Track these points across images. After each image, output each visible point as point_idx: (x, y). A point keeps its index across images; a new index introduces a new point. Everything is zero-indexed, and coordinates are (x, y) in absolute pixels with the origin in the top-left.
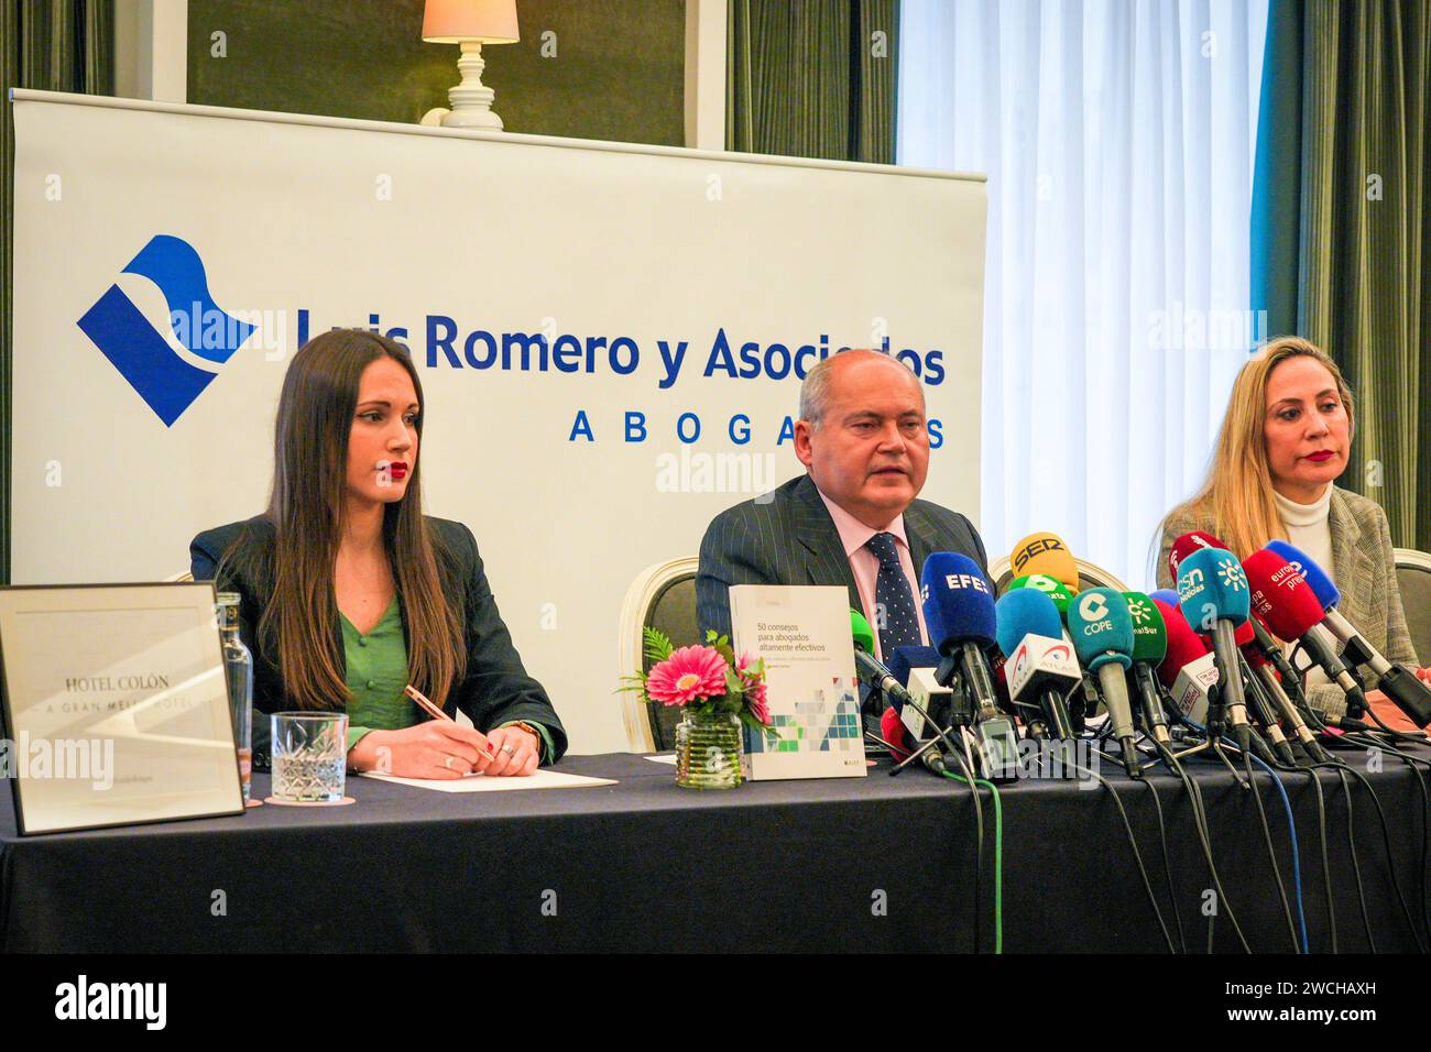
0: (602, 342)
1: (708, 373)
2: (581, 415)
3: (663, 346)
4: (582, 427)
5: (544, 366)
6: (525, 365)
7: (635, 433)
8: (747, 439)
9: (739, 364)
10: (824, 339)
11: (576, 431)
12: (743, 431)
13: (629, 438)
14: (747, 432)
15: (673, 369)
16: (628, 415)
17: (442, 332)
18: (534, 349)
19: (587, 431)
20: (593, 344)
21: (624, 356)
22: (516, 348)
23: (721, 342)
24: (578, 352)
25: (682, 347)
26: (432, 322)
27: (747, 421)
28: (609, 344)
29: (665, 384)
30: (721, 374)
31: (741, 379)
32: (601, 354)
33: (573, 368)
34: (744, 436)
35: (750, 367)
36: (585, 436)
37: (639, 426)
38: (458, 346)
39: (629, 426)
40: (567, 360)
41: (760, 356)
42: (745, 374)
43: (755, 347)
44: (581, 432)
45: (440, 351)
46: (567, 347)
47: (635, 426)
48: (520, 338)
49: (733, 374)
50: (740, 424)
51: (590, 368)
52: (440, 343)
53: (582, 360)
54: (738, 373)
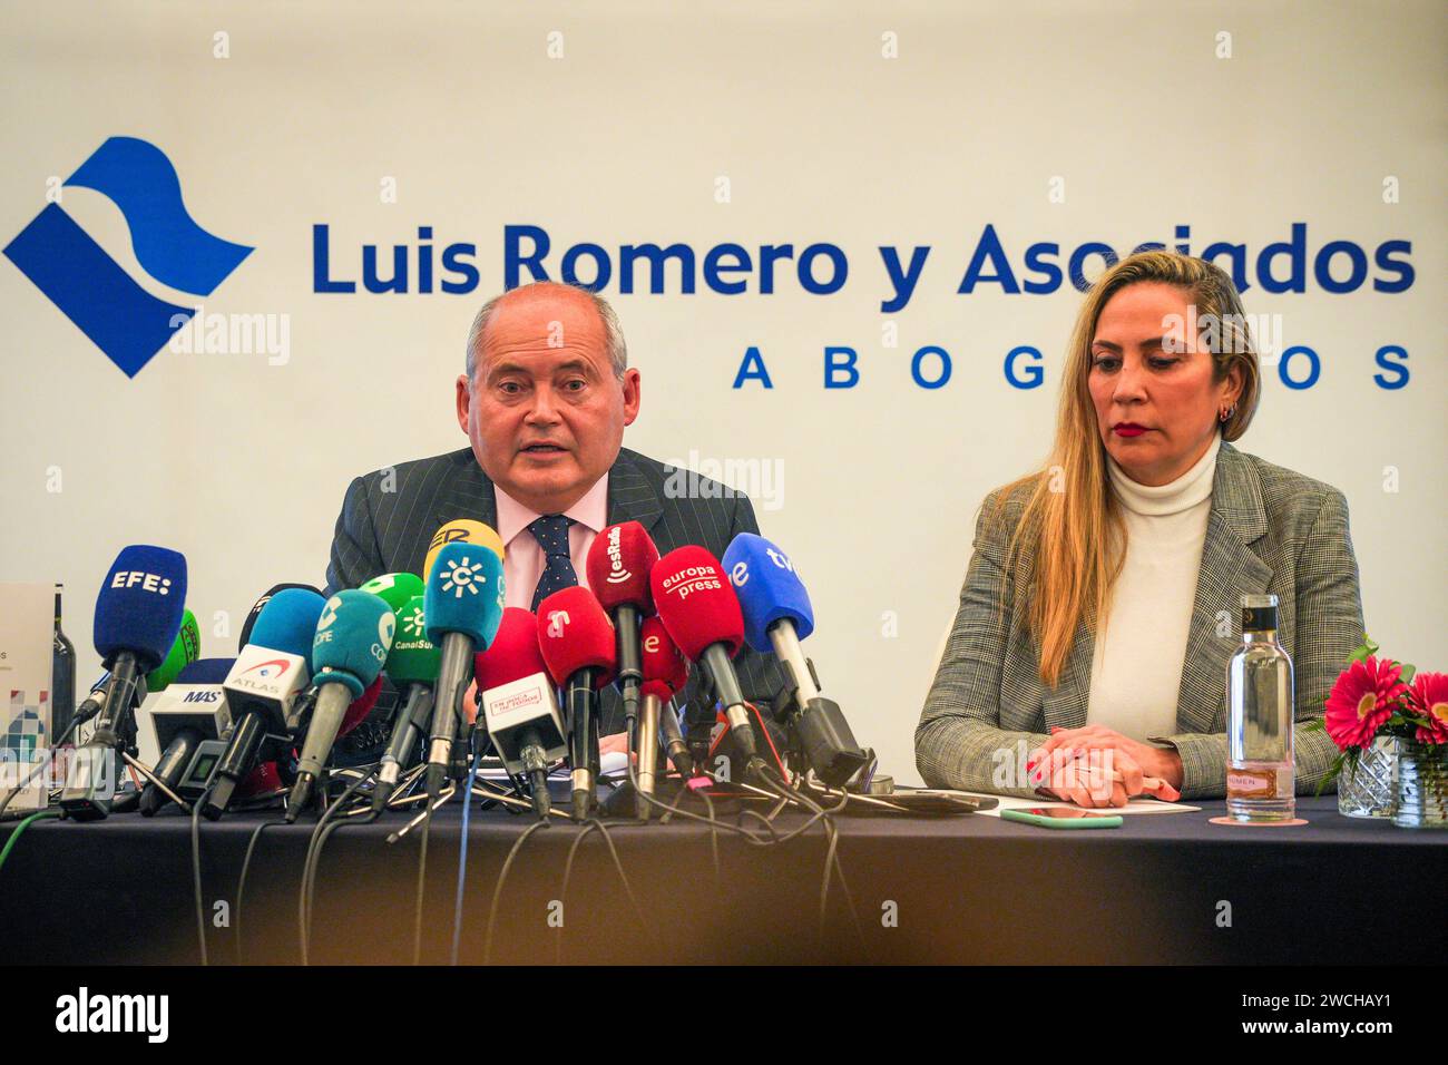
0: (786, 251)
1: (966, 287)
2: (753, 353)
3: (889, 255)
4: (753, 368)
5: (688, 287)
6: (657, 286)
7: (841, 376)
8: (1038, 381)
9: (1021, 273)
10: (1183, 232)
11: (743, 375)
12: (1029, 370)
13: (829, 383)
14: (1038, 371)
15: (905, 286)
16: (830, 352)
17: (527, 247)
18: (673, 267)
19: (762, 375)
20: (769, 255)
21: (823, 269)
22: (642, 266)
23: (989, 243)
24: (746, 265)
25: (921, 254)
26: (513, 234)
27: (1037, 355)
28: (797, 253)
29: (888, 307)
30: (989, 291)
31: (1025, 296)
32: (785, 270)
33: (740, 288)
34: (1031, 377)
35: (1044, 278)
36: (759, 382)
37: (848, 367)
38: (552, 265)
39: (830, 367)
40: (726, 277)
41: (1062, 262)
42: (1032, 288)
43: (1052, 249)
44: (752, 376)
45: (524, 271)
46: (727, 260)
47: (840, 368)
48: (649, 250)
49: (1010, 286)
50: (1024, 360)
51: (767, 286)
52: (524, 261)
53: (753, 278)
54: (1021, 286)
